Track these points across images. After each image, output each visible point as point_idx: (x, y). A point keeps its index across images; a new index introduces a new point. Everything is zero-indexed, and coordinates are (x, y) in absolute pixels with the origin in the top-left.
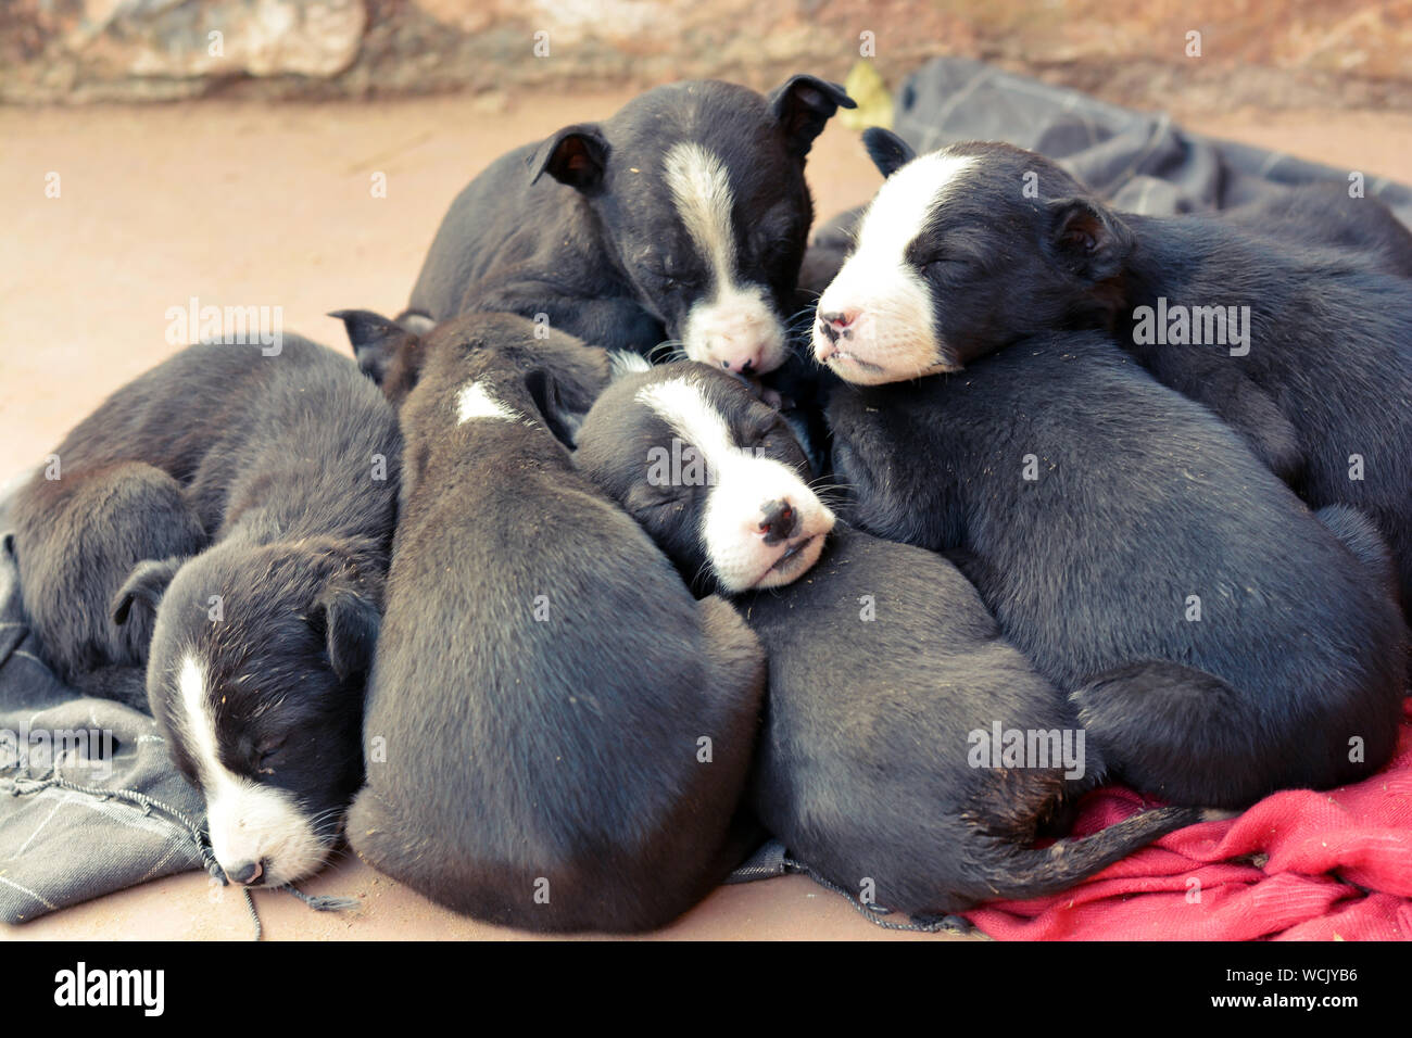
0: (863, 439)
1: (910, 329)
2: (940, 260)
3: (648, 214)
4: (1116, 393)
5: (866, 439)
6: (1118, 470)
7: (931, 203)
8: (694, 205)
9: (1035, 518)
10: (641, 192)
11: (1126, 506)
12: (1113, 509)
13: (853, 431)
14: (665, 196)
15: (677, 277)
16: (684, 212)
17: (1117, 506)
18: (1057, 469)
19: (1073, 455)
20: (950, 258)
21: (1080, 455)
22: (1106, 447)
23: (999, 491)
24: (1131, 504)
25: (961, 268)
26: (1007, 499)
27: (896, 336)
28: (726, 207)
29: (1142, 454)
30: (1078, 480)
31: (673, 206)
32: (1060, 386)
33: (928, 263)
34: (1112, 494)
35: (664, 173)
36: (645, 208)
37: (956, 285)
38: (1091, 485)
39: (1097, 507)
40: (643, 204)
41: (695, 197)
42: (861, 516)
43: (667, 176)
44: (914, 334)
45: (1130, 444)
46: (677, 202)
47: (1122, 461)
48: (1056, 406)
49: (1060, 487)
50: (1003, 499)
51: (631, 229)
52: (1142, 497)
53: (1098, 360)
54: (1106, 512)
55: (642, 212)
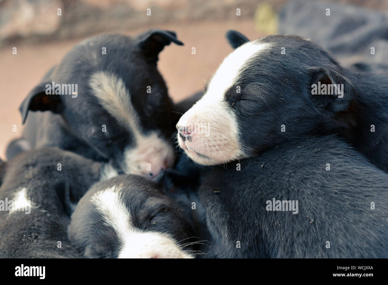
0: (213, 210)
1: (224, 137)
2: (243, 100)
3: (89, 113)
4: (344, 174)
5: (214, 211)
6: (349, 222)
7: (241, 69)
8: (111, 102)
9: (305, 253)
10: (81, 104)
11: (354, 244)
12: (348, 247)
13: (208, 206)
14: (94, 102)
15: (113, 139)
16: (107, 107)
17: (349, 244)
18: (314, 223)
19: (323, 214)
20: (247, 98)
21: (326, 213)
22: (341, 208)
23: (284, 236)
24: (358, 243)
25: (253, 104)
26: (289, 241)
27: (215, 141)
28: (127, 98)
29: (361, 211)
30: (326, 229)
31: (100, 106)
32: (312, 169)
33: (236, 101)
34: (346, 237)
35: (90, 90)
36: (86, 111)
37: (250, 114)
38: (334, 231)
39: (339, 245)
40: (85, 108)
41: (110, 98)
42: (216, 254)
43: (93, 92)
44: (226, 140)
45: (354, 206)
46: (103, 104)
47: (351, 216)
48: (311, 182)
49: (316, 233)
50: (287, 241)
51: (82, 122)
52: (364, 237)
53: (332, 151)
54: (342, 247)
55: (85, 113)
